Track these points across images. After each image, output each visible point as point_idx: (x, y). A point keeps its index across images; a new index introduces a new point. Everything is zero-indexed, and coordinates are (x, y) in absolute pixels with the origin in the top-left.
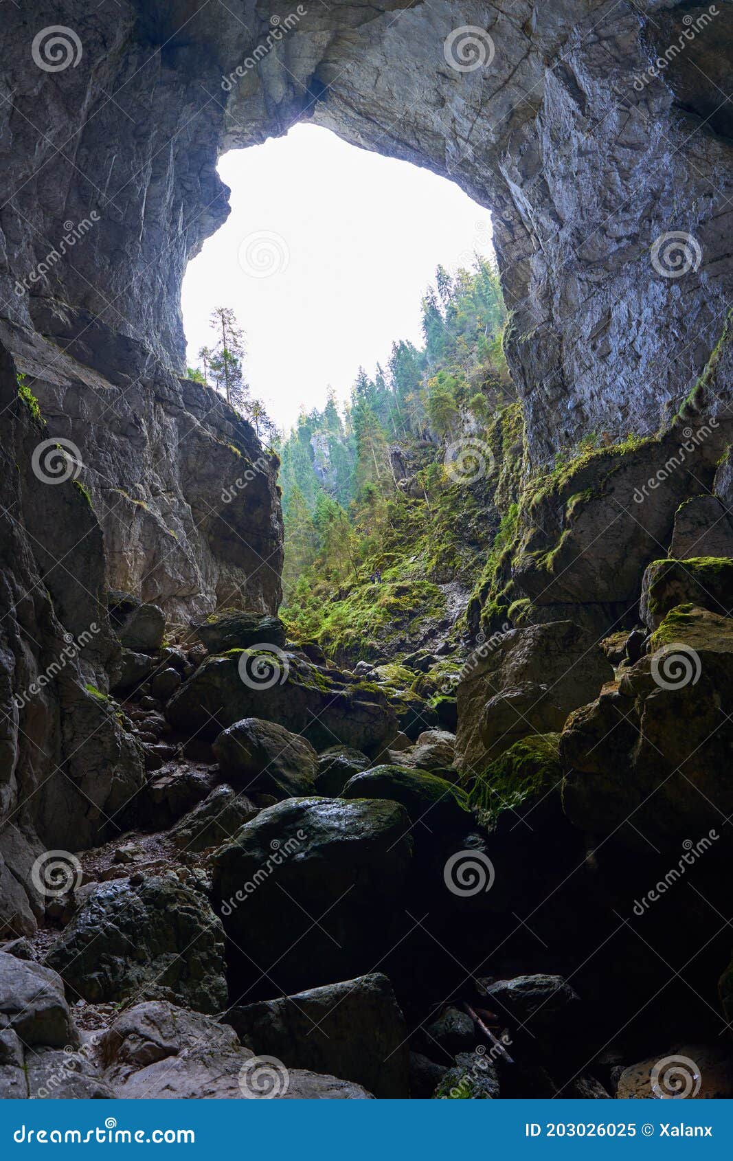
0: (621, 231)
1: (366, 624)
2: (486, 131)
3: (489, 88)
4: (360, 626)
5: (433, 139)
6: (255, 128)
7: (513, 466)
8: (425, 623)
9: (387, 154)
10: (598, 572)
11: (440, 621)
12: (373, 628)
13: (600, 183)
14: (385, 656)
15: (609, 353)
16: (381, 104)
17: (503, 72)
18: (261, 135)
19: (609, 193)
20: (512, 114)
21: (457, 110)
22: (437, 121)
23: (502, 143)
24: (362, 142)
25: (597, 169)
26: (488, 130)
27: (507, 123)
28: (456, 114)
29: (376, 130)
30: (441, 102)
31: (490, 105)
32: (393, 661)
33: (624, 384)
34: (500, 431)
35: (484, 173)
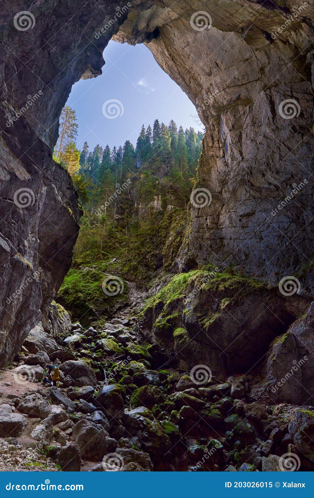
0: (272, 180)
1: (90, 294)
2: (223, 98)
3: (234, 82)
4: (87, 294)
5: (197, 85)
6: (123, 35)
7: (175, 239)
8: (118, 302)
9: (173, 78)
10: (226, 337)
11: (125, 303)
12: (93, 298)
13: (269, 154)
14: (96, 316)
15: (247, 227)
16: (182, 57)
17: (243, 80)
18: (124, 40)
19: (271, 161)
20: (239, 98)
21: (215, 82)
22: (203, 79)
23: (227, 107)
24: (164, 66)
25: (270, 147)
26: (225, 99)
27: (234, 101)
28: (213, 83)
29: (174, 66)
30: (210, 74)
31: (231, 90)
32: (100, 320)
33: (250, 245)
34: (171, 218)
35: (213, 113)
